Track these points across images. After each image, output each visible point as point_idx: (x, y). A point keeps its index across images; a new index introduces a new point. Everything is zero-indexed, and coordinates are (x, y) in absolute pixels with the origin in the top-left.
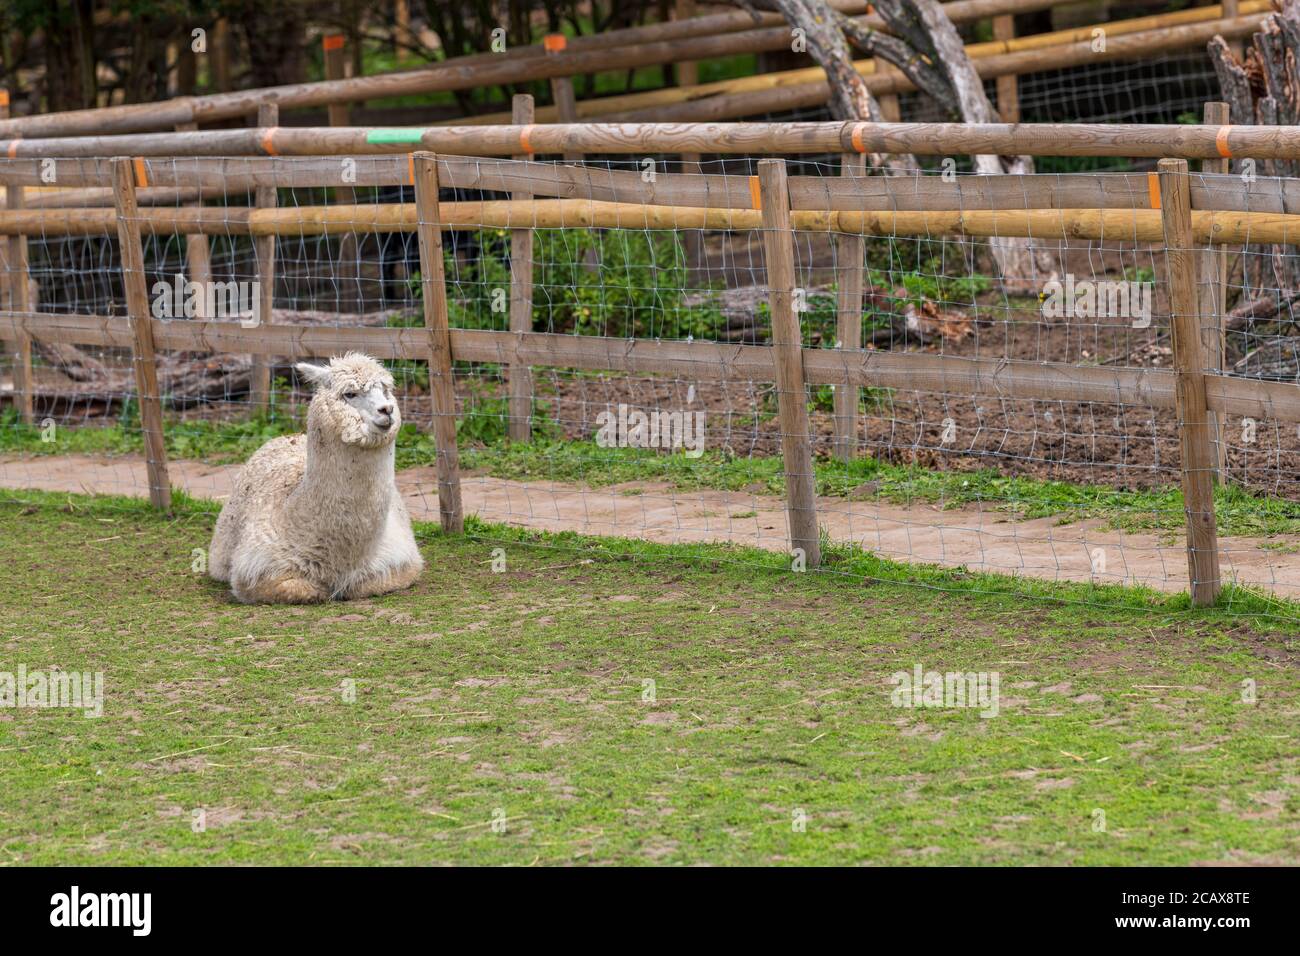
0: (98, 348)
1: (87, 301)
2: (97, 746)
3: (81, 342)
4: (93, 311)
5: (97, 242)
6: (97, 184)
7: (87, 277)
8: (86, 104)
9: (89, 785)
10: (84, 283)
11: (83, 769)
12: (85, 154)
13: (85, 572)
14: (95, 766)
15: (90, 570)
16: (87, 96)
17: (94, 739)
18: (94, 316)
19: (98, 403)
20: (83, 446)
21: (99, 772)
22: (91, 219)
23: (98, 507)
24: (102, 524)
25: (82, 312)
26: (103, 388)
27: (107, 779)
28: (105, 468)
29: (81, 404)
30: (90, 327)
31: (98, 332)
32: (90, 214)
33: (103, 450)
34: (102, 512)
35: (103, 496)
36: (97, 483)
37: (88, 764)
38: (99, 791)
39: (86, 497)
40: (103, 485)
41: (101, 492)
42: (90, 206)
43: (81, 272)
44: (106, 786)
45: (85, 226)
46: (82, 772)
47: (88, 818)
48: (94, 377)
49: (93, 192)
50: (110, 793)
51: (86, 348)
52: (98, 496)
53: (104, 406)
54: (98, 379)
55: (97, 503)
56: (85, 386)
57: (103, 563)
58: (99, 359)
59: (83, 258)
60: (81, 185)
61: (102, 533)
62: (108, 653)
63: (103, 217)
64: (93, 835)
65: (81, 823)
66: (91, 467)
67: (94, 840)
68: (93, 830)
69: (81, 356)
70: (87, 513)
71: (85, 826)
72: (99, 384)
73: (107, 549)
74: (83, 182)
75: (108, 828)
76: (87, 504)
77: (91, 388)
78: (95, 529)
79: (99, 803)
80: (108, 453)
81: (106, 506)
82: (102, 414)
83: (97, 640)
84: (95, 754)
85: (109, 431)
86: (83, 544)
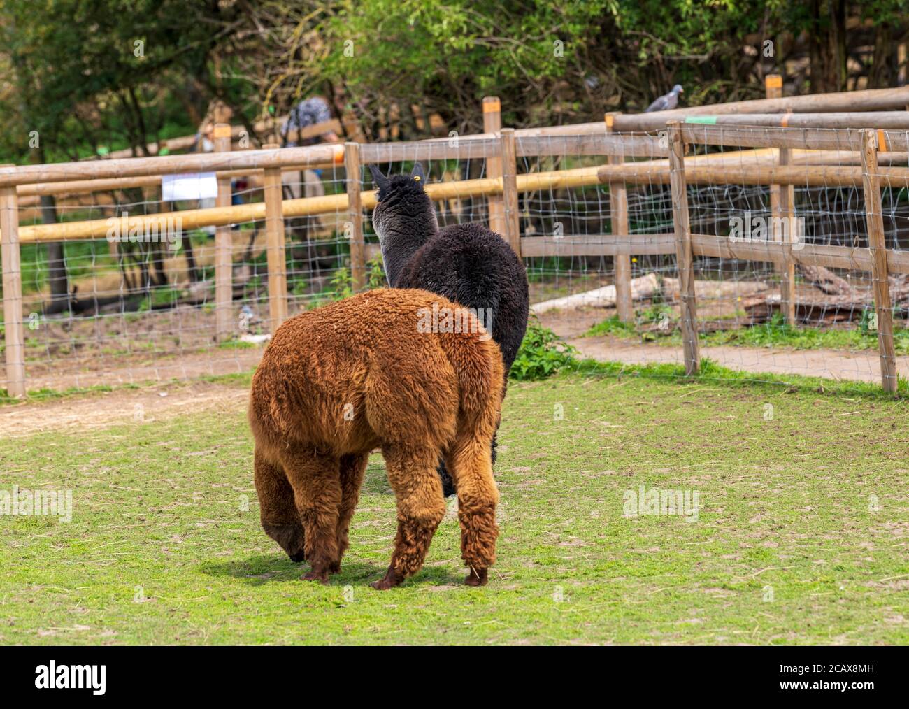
0: (845, 270)
1: (838, 235)
2: (840, 568)
3: (834, 266)
4: (842, 243)
5: (845, 191)
6: (849, 149)
7: (839, 217)
8: (839, 88)
9: (834, 597)
10: (835, 222)
11: (829, 584)
12: (839, 126)
13: (832, 437)
14: (838, 583)
15: (836, 436)
16: (840, 83)
17: (838, 563)
18: (844, 246)
19: (844, 311)
20: (832, 342)
21: (842, 588)
22: (842, 174)
23: (843, 389)
24: (845, 402)
25: (834, 243)
26: (847, 301)
27: (848, 594)
28: (848, 360)
29: (832, 312)
30: (841, 255)
31: (846, 259)
32: (841, 171)
33: (847, 347)
34: (846, 393)
35: (846, 381)
36: (842, 371)
37: (833, 581)
38: (842, 602)
39: (834, 382)
40: (847, 373)
41: (845, 378)
42: (842, 165)
43: (834, 213)
44: (846, 599)
45: (838, 179)
46: (829, 587)
47: (833, 622)
48: (841, 291)
49: (844, 154)
50: (850, 604)
51: (836, 270)
52: (842, 381)
53: (850, 314)
54: (844, 294)
55: (842, 387)
56: (834, 299)
57: (846, 432)
58: (846, 279)
59: (835, 203)
60: (836, 149)
61: (845, 409)
62: (849, 499)
63: (851, 173)
64: (836, 635)
65: (828, 625)
66: (838, 359)
67: (837, 638)
68: (837, 631)
69: (832, 276)
70: (834, 394)
71: (831, 628)
72: (844, 297)
73: (849, 421)
74: (837, 147)
75: (848, 630)
76: (834, 387)
77: (839, 300)
78: (840, 406)
79: (841, 611)
80: (850, 349)
81: (849, 388)
82: (847, 320)
83: (841, 489)
84: (838, 574)
85: (851, 332)
86: (831, 416)
